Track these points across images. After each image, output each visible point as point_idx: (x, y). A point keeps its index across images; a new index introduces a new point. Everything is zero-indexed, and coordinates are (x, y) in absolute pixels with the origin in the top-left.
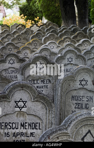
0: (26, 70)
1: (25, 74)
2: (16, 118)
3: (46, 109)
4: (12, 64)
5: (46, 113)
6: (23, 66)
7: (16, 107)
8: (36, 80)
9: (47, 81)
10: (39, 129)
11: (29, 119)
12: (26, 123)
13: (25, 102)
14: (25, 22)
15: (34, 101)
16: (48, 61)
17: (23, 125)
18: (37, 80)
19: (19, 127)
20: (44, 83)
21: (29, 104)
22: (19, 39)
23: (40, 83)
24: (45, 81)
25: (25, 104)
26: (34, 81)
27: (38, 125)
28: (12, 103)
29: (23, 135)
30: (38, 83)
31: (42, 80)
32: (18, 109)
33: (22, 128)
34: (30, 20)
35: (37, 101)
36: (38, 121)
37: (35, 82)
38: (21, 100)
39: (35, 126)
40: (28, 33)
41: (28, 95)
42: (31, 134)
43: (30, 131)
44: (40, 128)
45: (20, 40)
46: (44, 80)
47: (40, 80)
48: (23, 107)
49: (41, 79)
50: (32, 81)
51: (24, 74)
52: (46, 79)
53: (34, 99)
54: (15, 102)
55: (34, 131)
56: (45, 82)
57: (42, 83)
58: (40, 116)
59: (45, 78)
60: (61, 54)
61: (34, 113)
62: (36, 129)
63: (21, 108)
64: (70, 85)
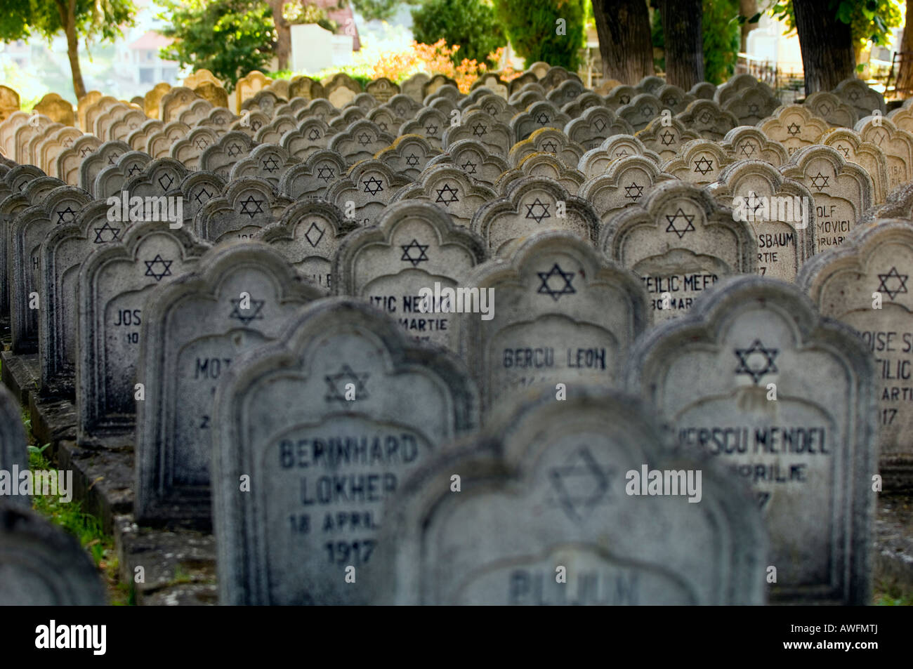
0: (631, 242)
1: (627, 257)
2: (737, 412)
3: (848, 378)
4: (541, 218)
5: (848, 393)
6: (620, 225)
7: (738, 372)
8: (665, 277)
9: (707, 279)
10: (823, 451)
11: (786, 418)
12: (774, 430)
13: (771, 354)
14: (451, 65)
15: (803, 351)
16: (712, 206)
17: (761, 439)
18: (671, 278)
19: (751, 443)
20: (696, 289)
21: (786, 360)
22: (480, 131)
23: (682, 287)
24: (700, 280)
25: (770, 362)
26: (658, 279)
27: (816, 436)
28: (727, 359)
29: (763, 474)
30: (675, 288)
31: (688, 276)
32: (745, 380)
33: (761, 447)
34: (471, 60)
35: (815, 349)
36: (819, 423)
37: (664, 284)
38: (757, 347)
39: (808, 441)
40: (495, 106)
41: (782, 328)
42: (794, 470)
43: (788, 459)
44: (826, 447)
45: (480, 135)
46: (696, 276)
47: (682, 278)
48: (765, 372)
49: (683, 274)
50: (650, 281)
51: (623, 256)
52: (703, 273)
53: (804, 342)
54: (738, 353)
55: (804, 458)
56: (700, 286)
57: (689, 287)
58: (826, 403)
59: (700, 269)
60: (721, 181)
61: (804, 395)
62: (811, 451)
63: (756, 374)
64: (842, 293)
